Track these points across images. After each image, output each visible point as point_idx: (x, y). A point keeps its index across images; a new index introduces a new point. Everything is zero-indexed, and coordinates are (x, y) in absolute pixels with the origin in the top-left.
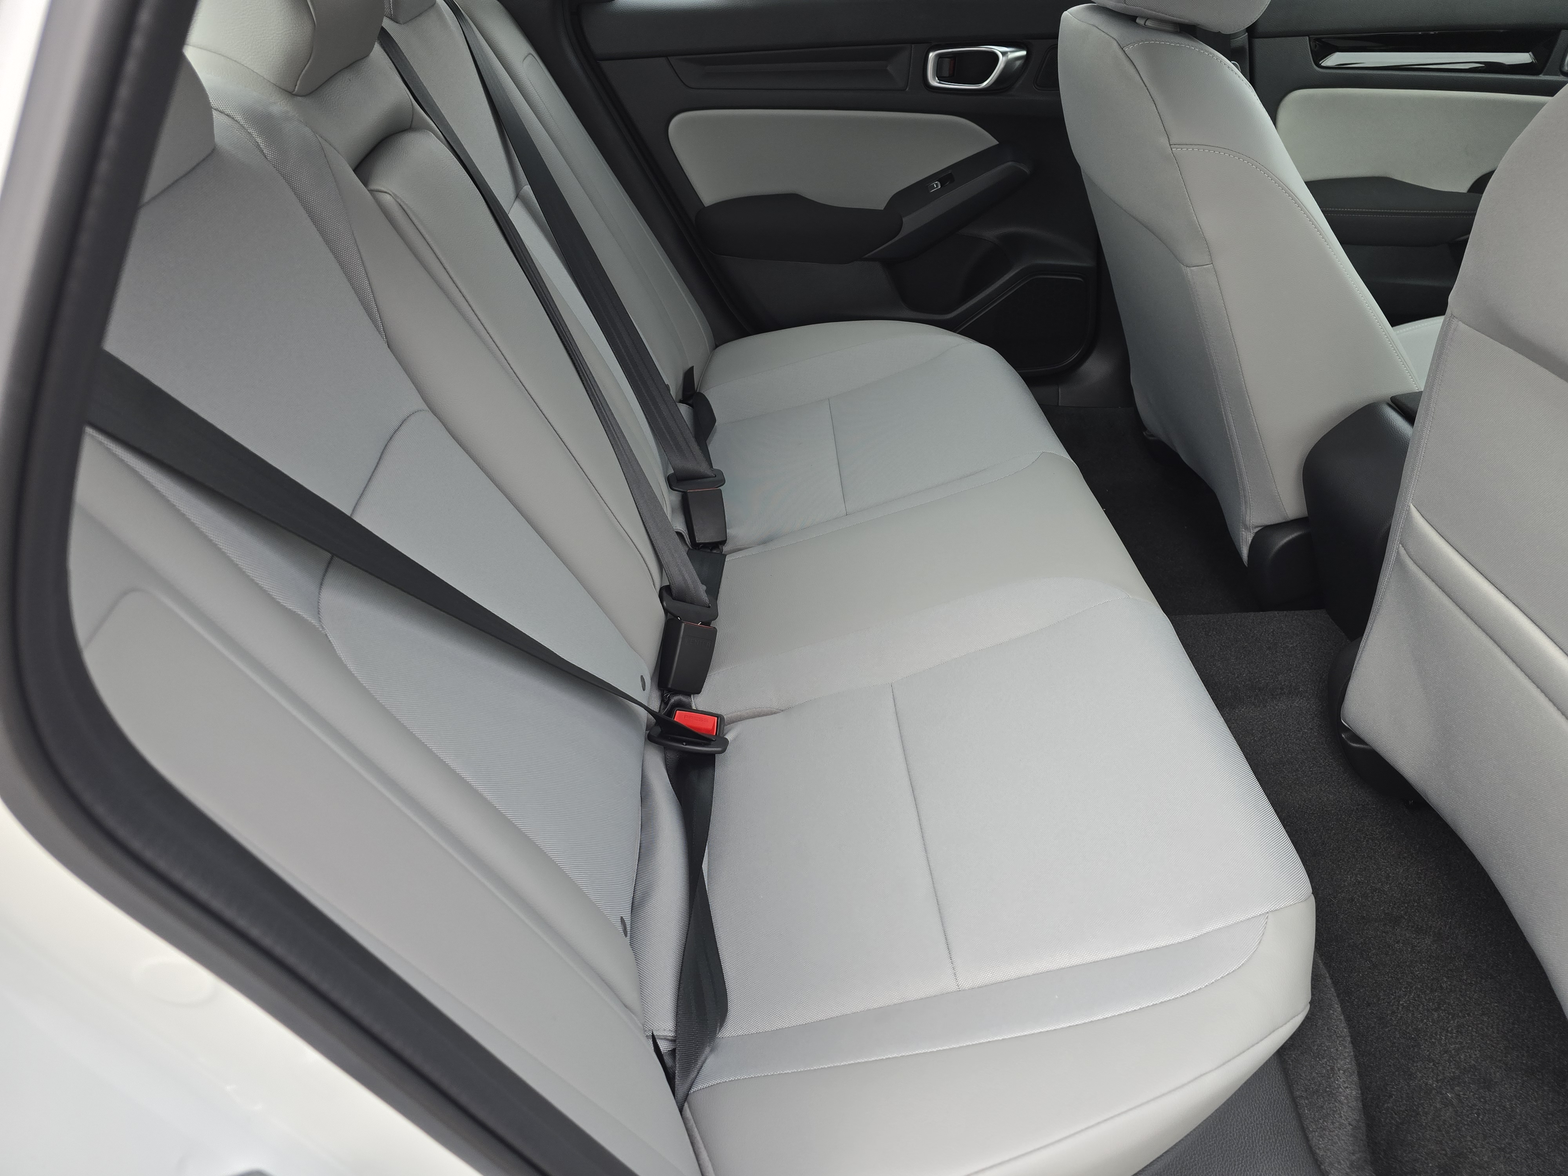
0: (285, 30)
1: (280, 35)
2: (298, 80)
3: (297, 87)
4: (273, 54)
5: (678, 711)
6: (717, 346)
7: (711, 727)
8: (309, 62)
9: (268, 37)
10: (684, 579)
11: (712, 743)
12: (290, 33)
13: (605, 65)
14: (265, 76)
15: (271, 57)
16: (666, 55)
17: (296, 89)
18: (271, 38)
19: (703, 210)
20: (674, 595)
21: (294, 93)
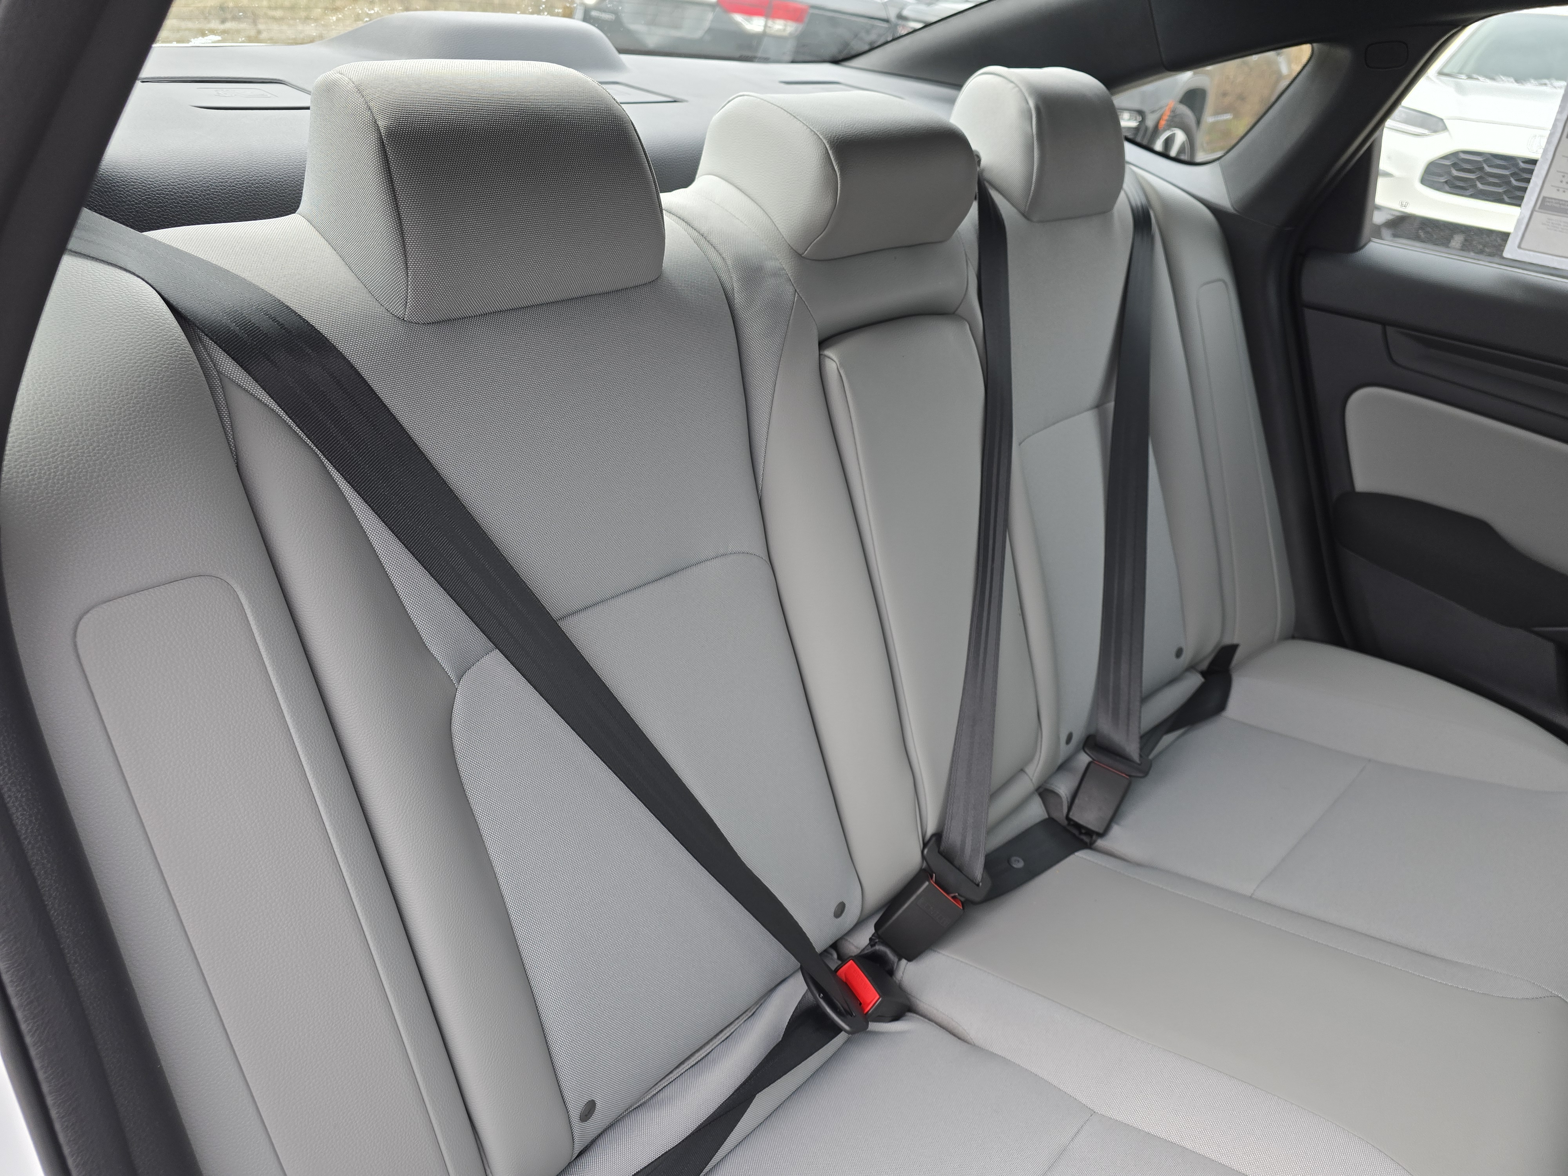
0: (809, 203)
1: (805, 206)
2: (809, 246)
3: (806, 252)
4: (795, 220)
5: (851, 961)
6: (1293, 637)
7: (868, 1001)
8: (822, 235)
9: (797, 205)
10: (963, 842)
11: (849, 1017)
12: (812, 206)
13: (1309, 314)
14: (784, 236)
15: (793, 221)
16: (1384, 323)
17: (805, 253)
18: (798, 206)
19: (1352, 494)
20: (942, 848)
21: (803, 255)
